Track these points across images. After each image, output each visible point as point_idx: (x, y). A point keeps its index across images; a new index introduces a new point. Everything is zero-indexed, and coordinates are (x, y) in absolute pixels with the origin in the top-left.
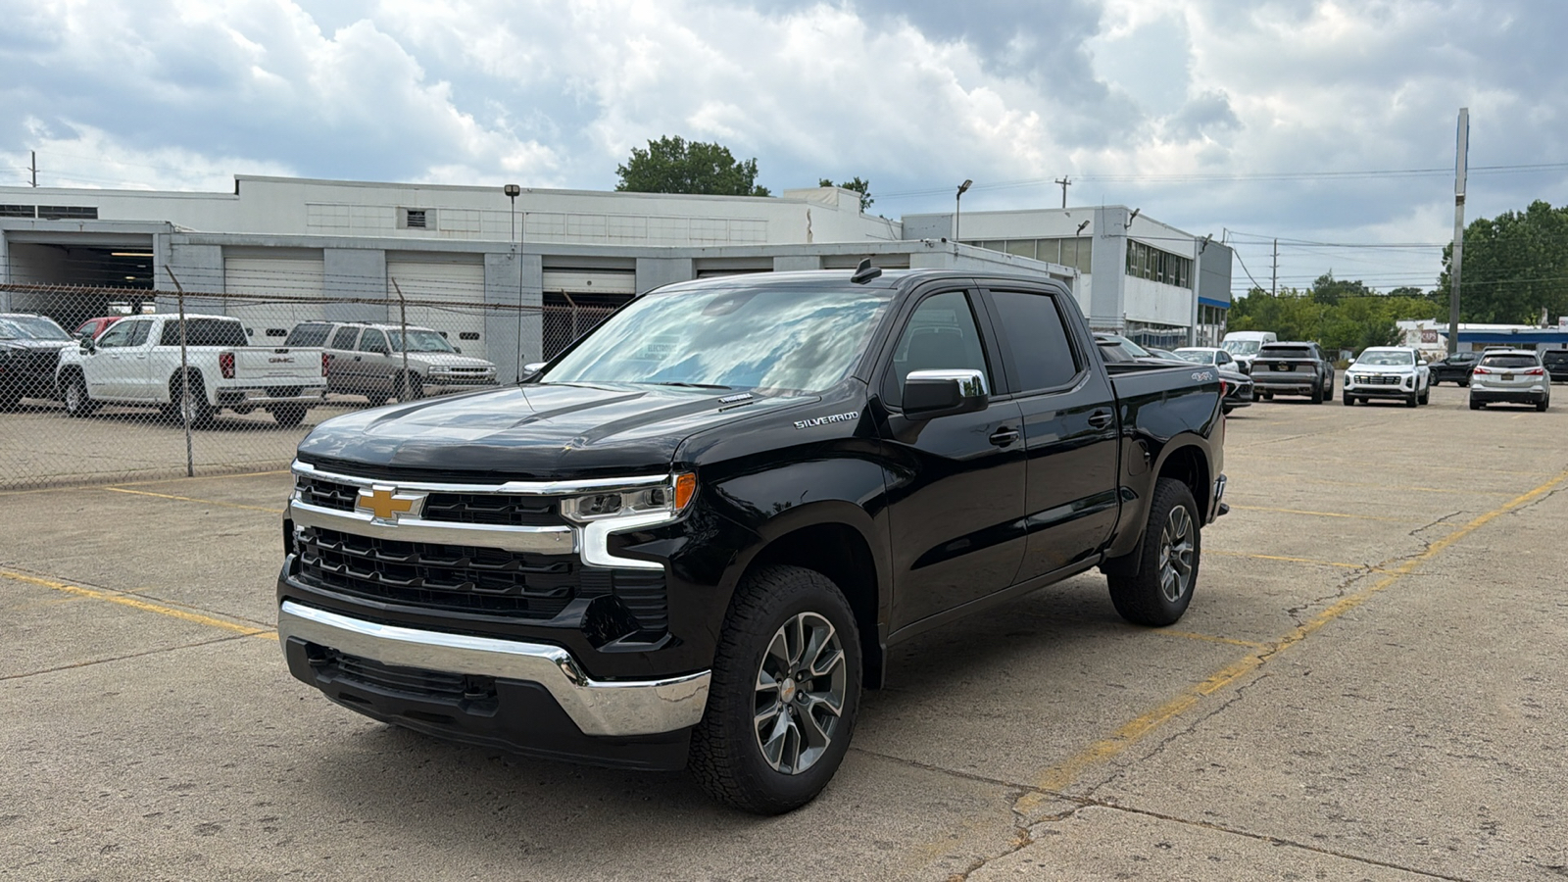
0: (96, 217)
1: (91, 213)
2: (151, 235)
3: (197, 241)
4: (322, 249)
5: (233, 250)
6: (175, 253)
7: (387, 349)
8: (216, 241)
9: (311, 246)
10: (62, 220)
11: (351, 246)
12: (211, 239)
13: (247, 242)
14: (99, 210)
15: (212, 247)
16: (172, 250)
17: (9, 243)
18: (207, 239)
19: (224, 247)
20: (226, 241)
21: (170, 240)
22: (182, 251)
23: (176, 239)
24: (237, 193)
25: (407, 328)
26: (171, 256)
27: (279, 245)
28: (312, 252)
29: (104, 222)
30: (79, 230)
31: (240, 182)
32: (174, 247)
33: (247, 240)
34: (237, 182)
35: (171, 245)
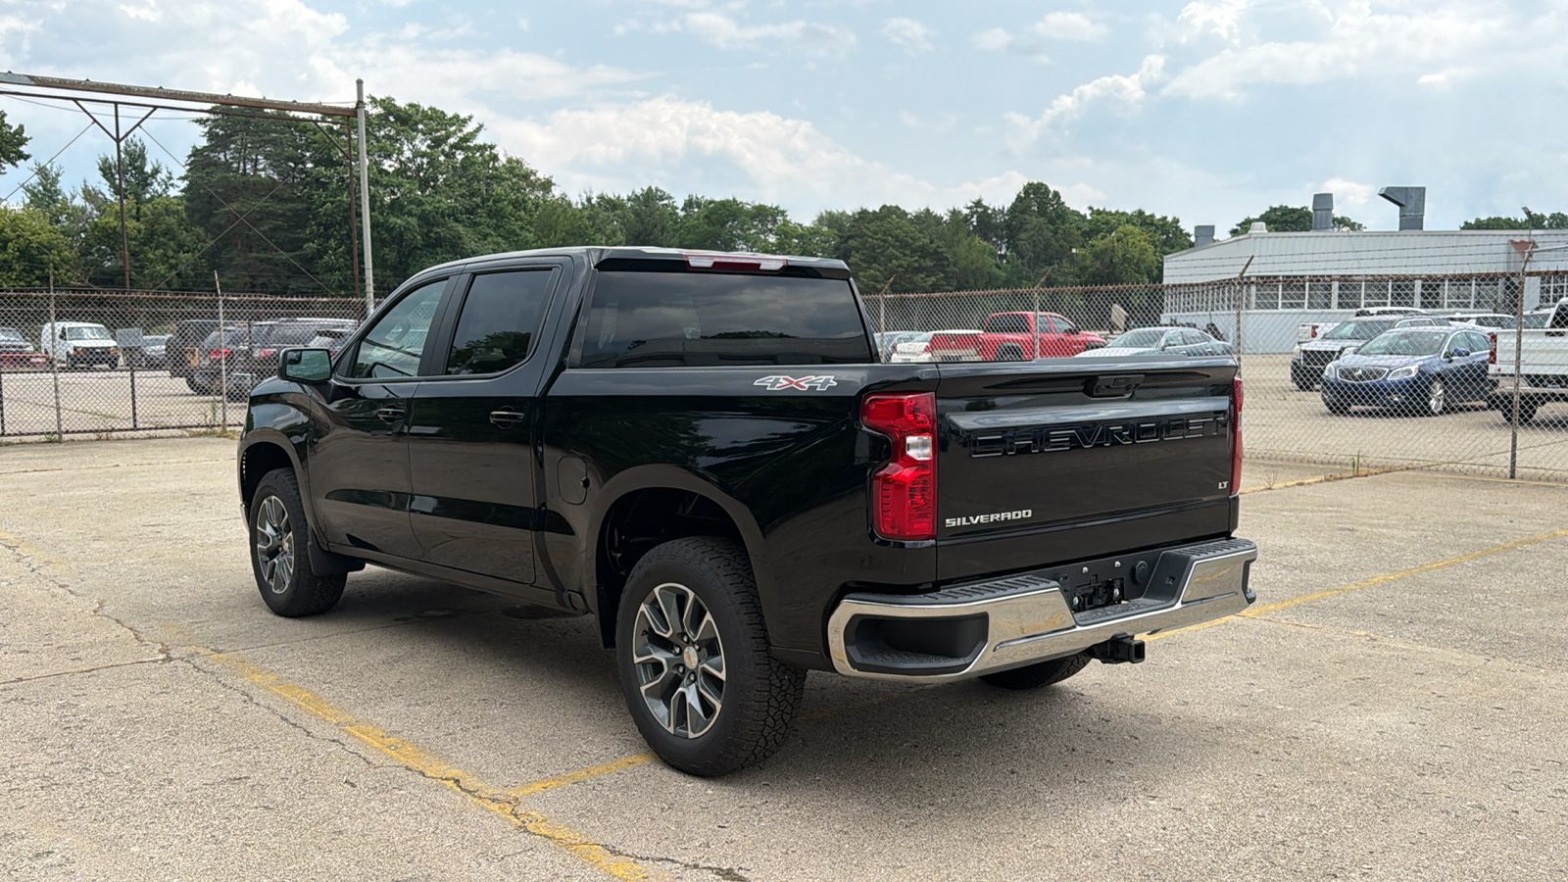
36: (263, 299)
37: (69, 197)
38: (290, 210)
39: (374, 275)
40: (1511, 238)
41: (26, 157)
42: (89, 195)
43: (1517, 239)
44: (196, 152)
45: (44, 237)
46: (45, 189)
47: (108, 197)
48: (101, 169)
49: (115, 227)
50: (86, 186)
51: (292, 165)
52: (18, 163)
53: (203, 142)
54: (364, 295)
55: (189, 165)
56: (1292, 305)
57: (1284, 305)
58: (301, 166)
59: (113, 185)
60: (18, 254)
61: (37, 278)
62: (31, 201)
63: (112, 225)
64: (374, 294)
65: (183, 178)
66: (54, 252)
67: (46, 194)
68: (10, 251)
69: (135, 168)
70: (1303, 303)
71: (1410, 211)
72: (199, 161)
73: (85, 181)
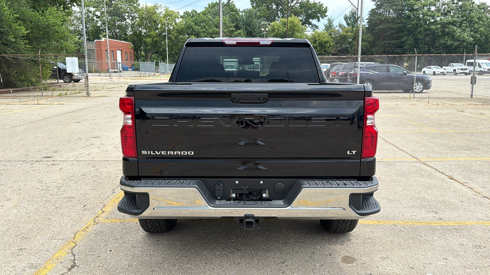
36: (325, 57)
37: (335, 27)
38: (397, 27)
39: (361, 48)
41: (326, 16)
42: (340, 26)
44: (373, 10)
45: (326, 39)
46: (329, 25)
47: (346, 26)
48: (344, 18)
49: (345, 35)
50: (340, 23)
51: (400, 12)
52: (324, 18)
53: (374, 7)
54: (357, 54)
55: (369, 14)
58: (403, 12)
59: (347, 23)
60: (319, 44)
61: (323, 51)
62: (325, 29)
63: (344, 34)
64: (361, 54)
65: (367, 19)
66: (328, 43)
67: (329, 27)
68: (317, 43)
69: (353, 17)
72: (373, 13)
73: (340, 22)
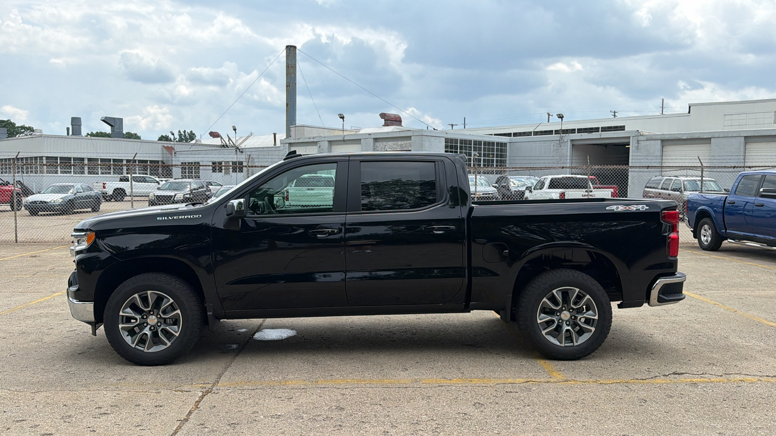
0: (624, 130)
1: (622, 128)
2: (629, 137)
3: (650, 139)
4: (710, 138)
5: (666, 142)
6: (639, 145)
7: (682, 190)
8: (658, 138)
9: (705, 137)
10: (594, 133)
11: (726, 136)
12: (656, 137)
13: (673, 137)
14: (626, 127)
15: (656, 141)
16: (638, 143)
17: (573, 145)
18: (654, 137)
19: (662, 141)
20: (664, 138)
21: (638, 139)
22: (642, 143)
23: (641, 138)
24: (689, 112)
25: (700, 178)
26: (638, 146)
27: (688, 138)
28: (705, 140)
29: (628, 132)
30: (599, 137)
31: (691, 107)
32: (639, 142)
33: (673, 136)
34: (690, 107)
35: (638, 141)
40: (163, 145)
43: (166, 145)
56: (65, 172)
57: (62, 172)
70: (71, 171)
71: (117, 129)
